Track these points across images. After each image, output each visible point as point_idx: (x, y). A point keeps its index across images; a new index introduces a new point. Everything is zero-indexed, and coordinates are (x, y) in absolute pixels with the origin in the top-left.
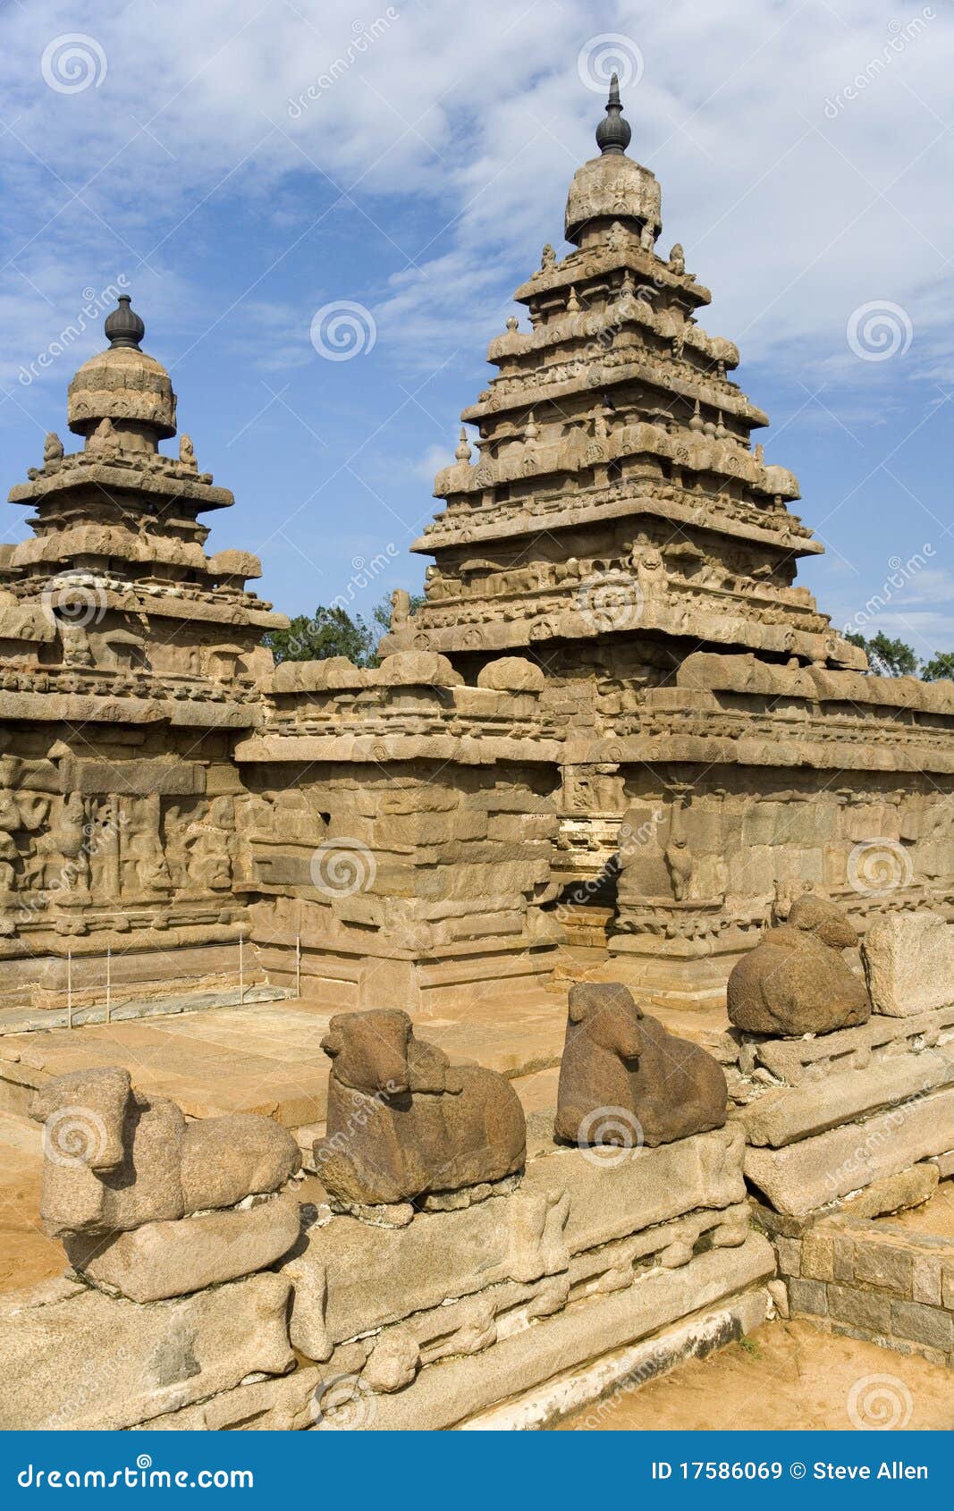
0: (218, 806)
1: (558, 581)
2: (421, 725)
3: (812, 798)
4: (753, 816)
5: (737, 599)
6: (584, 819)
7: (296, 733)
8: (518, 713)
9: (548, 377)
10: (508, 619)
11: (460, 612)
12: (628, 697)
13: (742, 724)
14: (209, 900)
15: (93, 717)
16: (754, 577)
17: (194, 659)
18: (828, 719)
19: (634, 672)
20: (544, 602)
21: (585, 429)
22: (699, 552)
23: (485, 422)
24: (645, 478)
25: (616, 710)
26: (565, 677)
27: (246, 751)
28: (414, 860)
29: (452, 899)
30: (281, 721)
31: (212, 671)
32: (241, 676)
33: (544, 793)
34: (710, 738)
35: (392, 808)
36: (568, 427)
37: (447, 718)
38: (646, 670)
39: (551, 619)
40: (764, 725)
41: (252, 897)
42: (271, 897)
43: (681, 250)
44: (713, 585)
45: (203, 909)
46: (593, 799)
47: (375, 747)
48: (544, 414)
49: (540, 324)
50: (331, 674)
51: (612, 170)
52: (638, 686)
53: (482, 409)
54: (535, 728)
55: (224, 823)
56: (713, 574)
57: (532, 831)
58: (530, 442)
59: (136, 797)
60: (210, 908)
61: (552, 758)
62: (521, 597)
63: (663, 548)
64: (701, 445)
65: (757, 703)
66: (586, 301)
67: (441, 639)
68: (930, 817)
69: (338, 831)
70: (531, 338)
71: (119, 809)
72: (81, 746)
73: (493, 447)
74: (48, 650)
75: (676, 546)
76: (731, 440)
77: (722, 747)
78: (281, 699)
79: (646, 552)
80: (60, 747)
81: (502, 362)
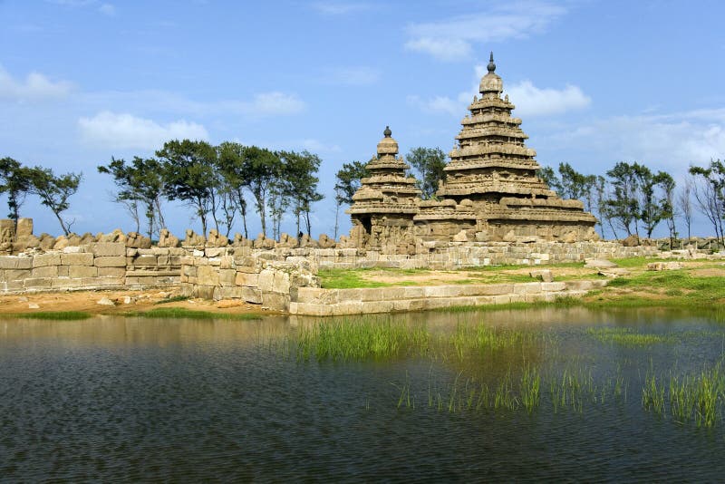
0: (410, 229)
1: (477, 179)
2: (450, 213)
3: (529, 226)
5: (518, 182)
7: (426, 214)
8: (468, 210)
10: (466, 188)
11: (455, 186)
12: (492, 205)
13: (512, 211)
15: (391, 212)
16: (523, 176)
17: (405, 200)
18: (535, 210)
19: (493, 200)
20: (474, 184)
21: (483, 144)
22: (509, 173)
23: (461, 140)
24: (496, 158)
25: (489, 208)
27: (416, 218)
30: (422, 212)
31: (408, 203)
32: (414, 203)
33: (473, 225)
34: (504, 215)
35: (445, 228)
36: (479, 144)
37: (454, 211)
38: (495, 199)
39: (476, 189)
40: (518, 212)
43: (508, 96)
44: (512, 180)
48: (474, 140)
50: (433, 204)
52: (493, 203)
53: (460, 137)
54: (471, 213)
55: (411, 232)
56: (512, 177)
58: (471, 146)
59: (397, 227)
61: (474, 219)
62: (469, 183)
63: (499, 173)
64: (510, 148)
65: (517, 207)
66: (484, 113)
67: (450, 192)
68: (563, 231)
69: (435, 233)
70: (471, 120)
71: (394, 229)
72: (388, 218)
73: (462, 146)
74: (381, 200)
75: (503, 172)
76: (518, 145)
77: (507, 216)
78: (422, 208)
79: (495, 174)
80: (385, 218)
81: (465, 125)
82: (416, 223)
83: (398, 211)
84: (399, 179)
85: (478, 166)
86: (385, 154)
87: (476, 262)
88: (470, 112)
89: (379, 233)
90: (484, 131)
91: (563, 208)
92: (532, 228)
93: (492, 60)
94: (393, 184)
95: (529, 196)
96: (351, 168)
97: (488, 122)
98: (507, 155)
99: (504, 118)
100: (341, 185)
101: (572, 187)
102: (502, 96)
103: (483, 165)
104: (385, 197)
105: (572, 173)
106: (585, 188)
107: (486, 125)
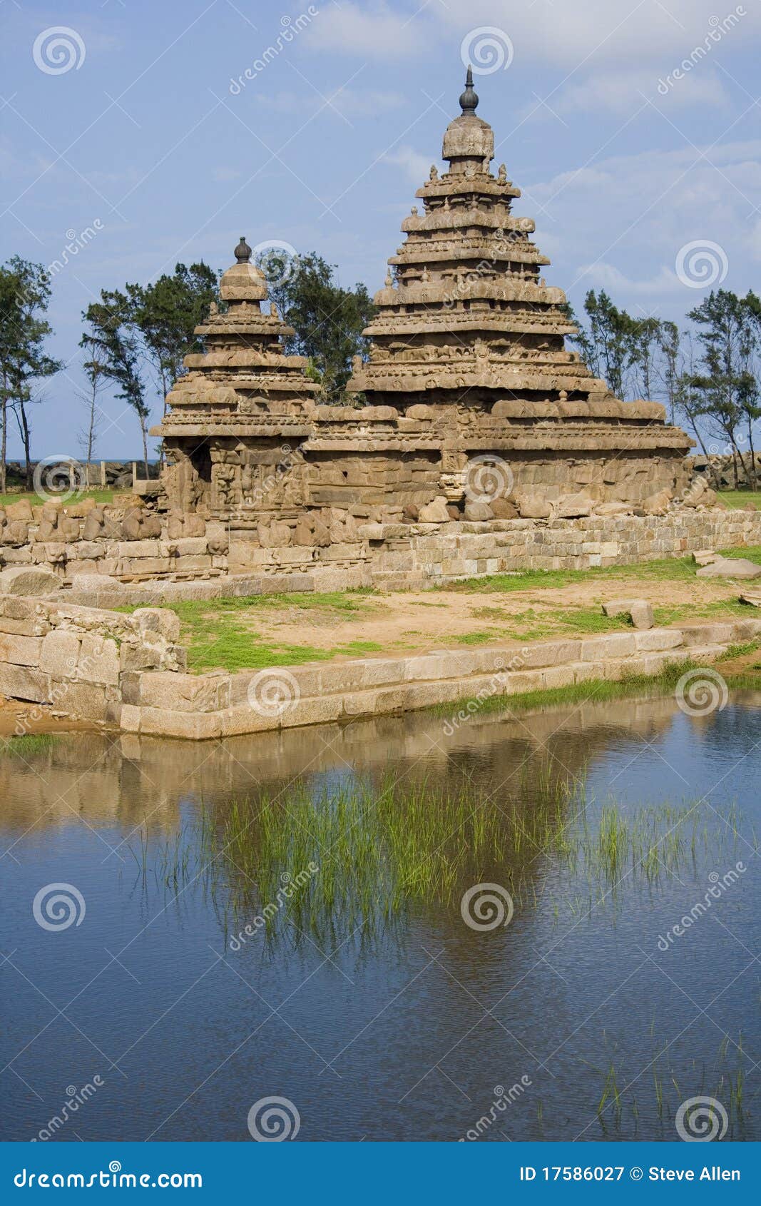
0: (295, 469)
1: (439, 356)
2: (386, 437)
3: (553, 463)
4: (524, 471)
5: (528, 364)
6: (452, 474)
7: (330, 438)
8: (423, 429)
9: (433, 247)
10: (414, 375)
11: (390, 369)
12: (472, 416)
13: (519, 432)
14: (294, 509)
15: (256, 434)
16: (539, 349)
17: (284, 406)
18: (566, 425)
19: (475, 404)
20: (432, 368)
21: (452, 278)
22: (508, 343)
23: (402, 267)
24: (481, 311)
25: (467, 422)
26: (443, 404)
27: (307, 446)
28: (384, 489)
29: (399, 505)
30: (322, 433)
31: (291, 411)
32: (302, 412)
33: (434, 462)
34: (502, 439)
35: (375, 469)
36: (444, 276)
37: (396, 433)
38: (481, 403)
39: (436, 378)
40: (531, 432)
41: (310, 508)
42: (319, 508)
43: (505, 168)
44: (516, 358)
45: (291, 512)
46: (456, 464)
47: (369, 445)
48: (432, 267)
49: (429, 211)
50: (346, 414)
51: (467, 129)
52: (477, 411)
53: (400, 260)
54: (431, 435)
55: (298, 476)
56: (516, 352)
57: (429, 478)
58: (425, 282)
59: (268, 466)
60: (294, 512)
61: (437, 448)
62: (421, 364)
63: (489, 343)
64: (511, 286)
65: (529, 421)
66: (453, 206)
67: (380, 384)
68: (623, 471)
69: (351, 479)
70: (425, 221)
71: (261, 470)
72: (248, 446)
73: (405, 281)
74: (233, 407)
75: (495, 343)
76: (527, 279)
77: (508, 443)
78: (321, 423)
79: (480, 346)
80: (241, 446)
81: (409, 233)
82: (311, 456)
83: (270, 430)
84: (272, 359)
85: (442, 327)
86: (239, 302)
87: (470, 569)
88: (420, 204)
89: (228, 481)
90: (453, 248)
91: (623, 421)
92: (558, 466)
93: (469, 85)
94: (259, 369)
95: (553, 395)
96: (121, 299)
97: (464, 229)
98: (504, 304)
99: (495, 217)
100: (96, 335)
101: (610, 345)
102: (492, 168)
103: (453, 327)
104: (242, 400)
105: (613, 314)
106: (638, 347)
107: (459, 235)
